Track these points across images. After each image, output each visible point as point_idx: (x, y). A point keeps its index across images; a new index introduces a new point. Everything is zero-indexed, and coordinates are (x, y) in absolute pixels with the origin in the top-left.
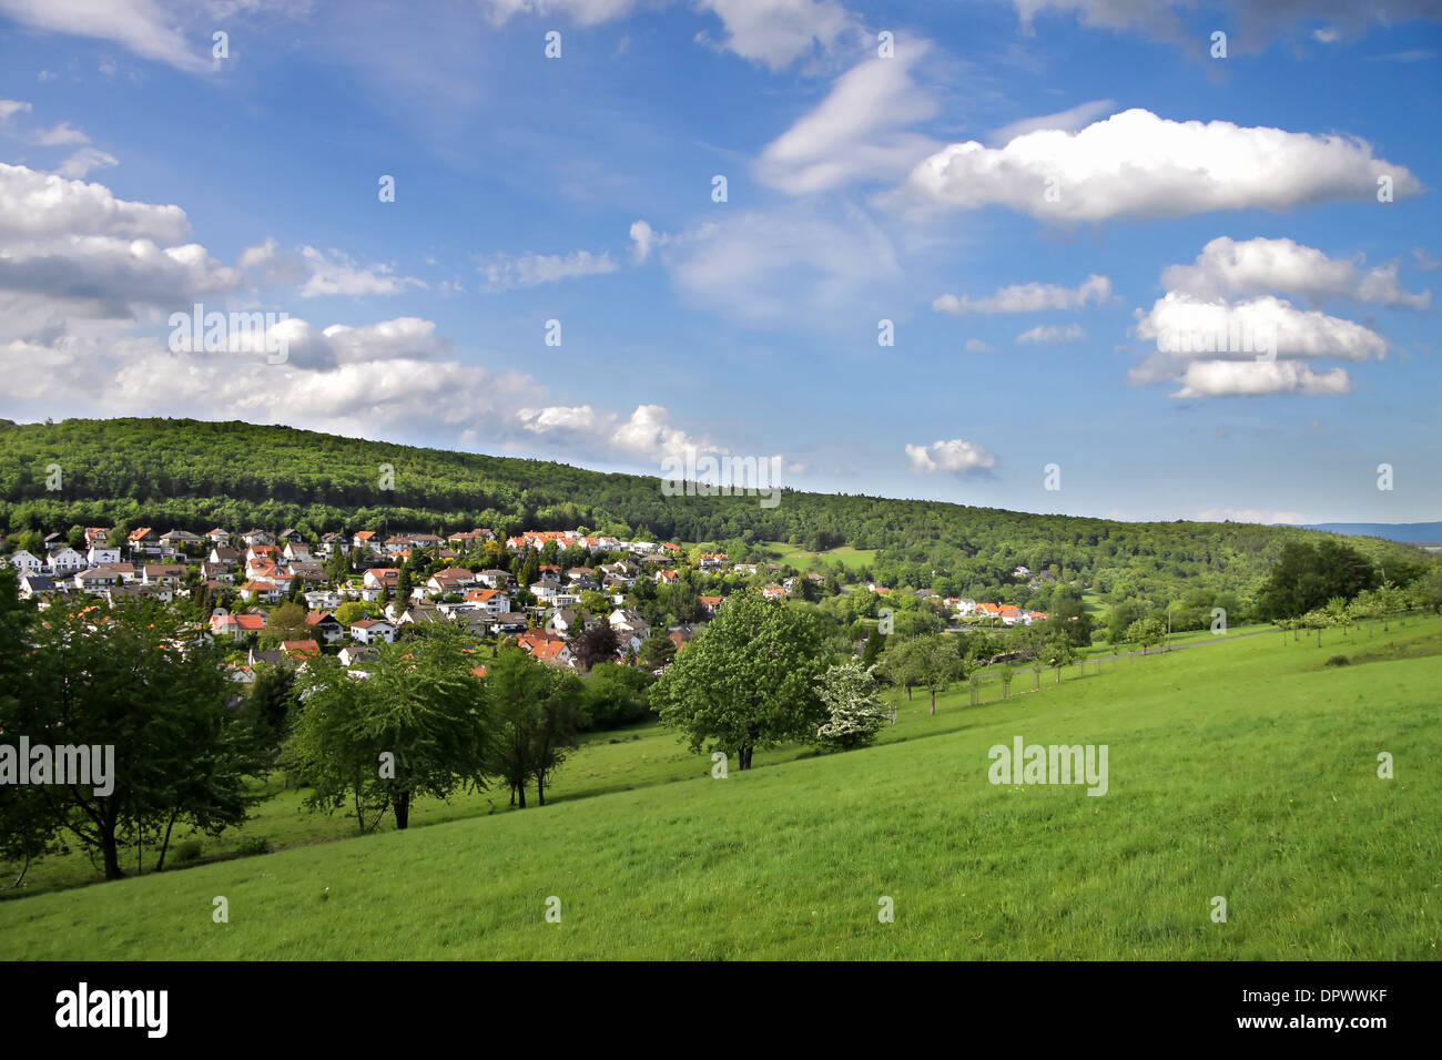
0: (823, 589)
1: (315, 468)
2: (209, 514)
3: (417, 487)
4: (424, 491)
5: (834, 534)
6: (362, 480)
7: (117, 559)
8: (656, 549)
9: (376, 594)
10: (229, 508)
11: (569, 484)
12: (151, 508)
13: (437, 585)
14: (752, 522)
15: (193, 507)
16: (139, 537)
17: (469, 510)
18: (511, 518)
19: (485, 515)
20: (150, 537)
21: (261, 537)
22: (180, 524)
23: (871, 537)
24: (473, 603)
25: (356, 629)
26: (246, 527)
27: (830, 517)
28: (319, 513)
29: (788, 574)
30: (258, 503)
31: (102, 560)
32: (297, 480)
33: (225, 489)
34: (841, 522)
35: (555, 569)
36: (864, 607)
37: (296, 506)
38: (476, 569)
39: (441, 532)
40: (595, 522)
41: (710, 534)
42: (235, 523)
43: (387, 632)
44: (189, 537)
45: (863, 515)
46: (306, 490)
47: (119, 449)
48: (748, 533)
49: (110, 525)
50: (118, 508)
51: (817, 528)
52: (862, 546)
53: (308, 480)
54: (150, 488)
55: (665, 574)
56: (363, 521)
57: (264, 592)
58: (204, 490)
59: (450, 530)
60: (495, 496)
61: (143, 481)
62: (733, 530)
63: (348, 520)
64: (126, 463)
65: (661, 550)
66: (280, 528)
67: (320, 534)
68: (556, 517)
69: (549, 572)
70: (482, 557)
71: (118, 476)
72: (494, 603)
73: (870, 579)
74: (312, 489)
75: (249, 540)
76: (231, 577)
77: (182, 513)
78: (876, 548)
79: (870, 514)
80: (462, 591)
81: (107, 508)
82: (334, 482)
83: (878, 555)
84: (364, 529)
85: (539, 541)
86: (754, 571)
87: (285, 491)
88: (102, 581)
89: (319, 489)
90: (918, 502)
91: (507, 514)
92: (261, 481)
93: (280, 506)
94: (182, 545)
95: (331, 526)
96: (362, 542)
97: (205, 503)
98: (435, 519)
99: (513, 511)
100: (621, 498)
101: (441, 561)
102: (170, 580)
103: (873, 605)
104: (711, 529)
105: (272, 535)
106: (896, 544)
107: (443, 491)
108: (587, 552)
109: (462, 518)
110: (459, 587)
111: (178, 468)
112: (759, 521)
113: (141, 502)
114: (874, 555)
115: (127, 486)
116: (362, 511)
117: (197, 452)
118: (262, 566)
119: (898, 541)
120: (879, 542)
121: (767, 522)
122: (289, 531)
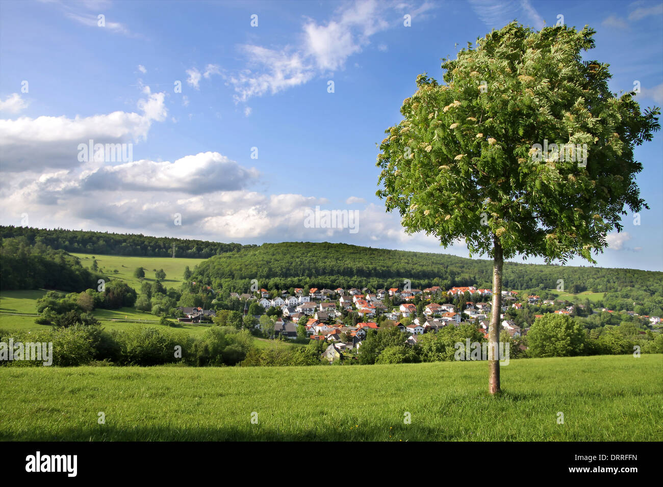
0: (585, 311)
1: (369, 263)
2: (335, 282)
3: (409, 269)
4: (411, 271)
5: (582, 285)
6: (388, 267)
7: (309, 301)
8: (508, 293)
9: (408, 314)
10: (341, 280)
11: (460, 265)
12: (314, 280)
13: (430, 310)
14: (543, 280)
15: (328, 279)
16: (313, 292)
17: (429, 278)
18: (446, 281)
19: (436, 280)
20: (317, 292)
21: (356, 291)
22: (325, 286)
23: (599, 287)
24: (446, 318)
25: (409, 328)
26: (349, 287)
27: (579, 278)
28: (374, 281)
29: (568, 305)
30: (351, 278)
31: (304, 301)
32: (364, 268)
33: (339, 272)
34: (585, 280)
35: (471, 303)
36: (606, 320)
37: (365, 278)
38: (441, 304)
39: (420, 288)
40: (478, 282)
41: (524, 286)
42: (345, 285)
43: (421, 330)
44: (330, 292)
45: (595, 276)
46: (368, 272)
47: (298, 257)
48: (541, 285)
49: (303, 288)
50: (303, 280)
51: (573, 283)
52: (596, 291)
53: (368, 268)
54: (312, 273)
55: (517, 305)
56: (391, 284)
57: (367, 314)
58: (332, 273)
59: (424, 287)
60: (438, 272)
61: (309, 270)
62: (535, 284)
63: (386, 284)
64: (302, 263)
65: (510, 294)
66: (361, 288)
67: (377, 289)
68: (463, 280)
69: (470, 305)
70: (442, 299)
71: (301, 268)
72: (455, 318)
73: (602, 306)
74: (370, 271)
75: (351, 292)
76: (351, 307)
77: (325, 282)
78: (603, 292)
79: (598, 276)
80: (440, 313)
81: (300, 281)
82: (378, 268)
83: (605, 296)
84: (392, 287)
85: (460, 291)
86: (552, 303)
87: (360, 272)
88: (308, 309)
89: (373, 271)
90: (620, 269)
91: (444, 280)
92: (351, 269)
93: (359, 279)
94: (328, 295)
95: (380, 287)
96: (393, 293)
97: (333, 278)
98: (418, 283)
99: (446, 279)
100: (483, 270)
101: (426, 301)
102: (330, 309)
103: (610, 319)
104: (525, 284)
105: (359, 290)
106: (613, 289)
107: (418, 271)
108: (481, 296)
109: (427, 282)
110: (438, 311)
111: (320, 264)
112: (546, 280)
113: (310, 278)
114: (603, 295)
115: (304, 272)
116: (390, 280)
117: (325, 257)
118: (362, 303)
119: (614, 288)
120: (604, 288)
121: (550, 280)
122: (365, 289)
